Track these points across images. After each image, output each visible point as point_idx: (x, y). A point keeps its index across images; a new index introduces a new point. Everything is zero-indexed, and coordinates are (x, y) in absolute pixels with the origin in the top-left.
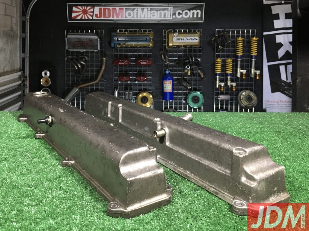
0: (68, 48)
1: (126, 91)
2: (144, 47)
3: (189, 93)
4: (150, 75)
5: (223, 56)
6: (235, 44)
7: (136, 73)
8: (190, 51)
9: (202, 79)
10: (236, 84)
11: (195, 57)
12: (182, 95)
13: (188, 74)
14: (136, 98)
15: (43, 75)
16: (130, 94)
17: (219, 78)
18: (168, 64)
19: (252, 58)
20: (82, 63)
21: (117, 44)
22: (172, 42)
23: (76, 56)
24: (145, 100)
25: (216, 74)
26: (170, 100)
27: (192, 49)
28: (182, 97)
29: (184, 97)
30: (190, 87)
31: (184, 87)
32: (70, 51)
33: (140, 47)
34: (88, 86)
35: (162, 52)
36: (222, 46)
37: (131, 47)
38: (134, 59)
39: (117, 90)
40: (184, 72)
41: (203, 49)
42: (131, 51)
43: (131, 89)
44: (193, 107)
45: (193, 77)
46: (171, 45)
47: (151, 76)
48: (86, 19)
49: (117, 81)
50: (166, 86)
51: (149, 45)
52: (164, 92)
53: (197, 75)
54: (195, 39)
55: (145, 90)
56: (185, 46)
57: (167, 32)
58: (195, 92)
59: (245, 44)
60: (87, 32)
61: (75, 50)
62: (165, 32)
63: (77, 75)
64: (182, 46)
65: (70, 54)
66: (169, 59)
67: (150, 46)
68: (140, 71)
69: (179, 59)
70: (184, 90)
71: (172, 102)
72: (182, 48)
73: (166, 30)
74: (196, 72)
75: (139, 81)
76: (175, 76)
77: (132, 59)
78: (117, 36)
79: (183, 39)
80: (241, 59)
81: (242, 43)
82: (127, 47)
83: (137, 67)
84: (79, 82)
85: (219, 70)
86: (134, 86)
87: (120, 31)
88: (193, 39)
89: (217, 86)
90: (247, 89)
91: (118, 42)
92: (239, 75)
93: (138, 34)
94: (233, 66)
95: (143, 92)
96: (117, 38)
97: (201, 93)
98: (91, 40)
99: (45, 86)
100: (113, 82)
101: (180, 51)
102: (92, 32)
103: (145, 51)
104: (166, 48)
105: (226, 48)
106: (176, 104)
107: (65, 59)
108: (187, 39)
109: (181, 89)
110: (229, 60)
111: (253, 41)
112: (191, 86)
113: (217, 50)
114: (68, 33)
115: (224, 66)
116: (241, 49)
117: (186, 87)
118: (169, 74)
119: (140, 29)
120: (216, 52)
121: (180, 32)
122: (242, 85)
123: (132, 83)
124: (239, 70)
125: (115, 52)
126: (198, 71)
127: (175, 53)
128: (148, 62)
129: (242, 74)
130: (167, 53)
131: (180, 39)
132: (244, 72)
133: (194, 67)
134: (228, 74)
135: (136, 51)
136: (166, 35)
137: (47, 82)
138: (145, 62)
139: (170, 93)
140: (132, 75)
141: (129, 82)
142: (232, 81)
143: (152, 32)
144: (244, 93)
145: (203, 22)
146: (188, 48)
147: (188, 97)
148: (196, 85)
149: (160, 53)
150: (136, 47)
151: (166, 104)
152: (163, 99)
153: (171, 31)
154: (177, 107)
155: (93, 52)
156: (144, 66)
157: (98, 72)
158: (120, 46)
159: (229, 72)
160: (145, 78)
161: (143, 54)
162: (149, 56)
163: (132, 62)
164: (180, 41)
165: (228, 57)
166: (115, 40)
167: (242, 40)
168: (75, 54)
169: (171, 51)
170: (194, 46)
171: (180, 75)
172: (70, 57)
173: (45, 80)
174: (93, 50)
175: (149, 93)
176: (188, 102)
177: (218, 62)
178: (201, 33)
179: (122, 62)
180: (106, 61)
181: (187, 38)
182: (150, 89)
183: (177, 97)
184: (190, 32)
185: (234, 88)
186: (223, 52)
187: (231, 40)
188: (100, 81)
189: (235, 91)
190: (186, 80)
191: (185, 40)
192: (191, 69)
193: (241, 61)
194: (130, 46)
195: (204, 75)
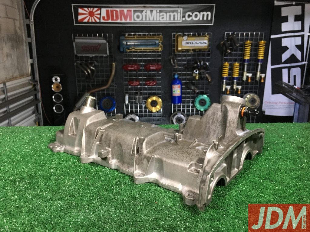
0: (77, 53)
1: (136, 96)
2: (153, 52)
3: (197, 96)
4: (158, 80)
5: (230, 60)
6: (243, 48)
7: (146, 77)
8: (199, 55)
9: (209, 82)
10: (242, 87)
11: (204, 60)
12: (190, 99)
13: (196, 78)
14: (145, 102)
15: (54, 81)
16: (140, 98)
17: (226, 81)
18: (177, 68)
19: (259, 62)
20: (92, 68)
21: (126, 48)
22: (182, 46)
23: (86, 61)
24: (154, 104)
25: (223, 78)
26: (178, 103)
27: (201, 53)
28: (190, 100)
29: (191, 100)
30: (198, 91)
31: (192, 91)
32: (78, 56)
33: (150, 52)
34: (99, 91)
35: (171, 57)
36: (230, 49)
37: (141, 52)
38: (143, 63)
39: (128, 95)
40: (192, 76)
41: (211, 53)
42: (140, 56)
43: (141, 94)
44: (200, 109)
45: (200, 81)
46: (180, 49)
47: (160, 81)
48: (94, 22)
49: (128, 86)
50: (175, 91)
51: (158, 49)
52: (173, 95)
53: (205, 79)
54: (204, 43)
55: (154, 94)
56: (194, 50)
57: (176, 35)
58: (202, 96)
59: (253, 48)
60: (95, 36)
61: (84, 55)
62: (174, 35)
63: (88, 80)
64: (191, 50)
65: (79, 59)
66: (178, 63)
67: (159, 51)
68: (150, 75)
69: (187, 63)
70: (192, 94)
71: (180, 105)
72: (191, 52)
73: (175, 33)
74: (204, 76)
75: (148, 86)
76: (183, 80)
77: (141, 63)
78: (126, 40)
79: (192, 43)
80: (248, 63)
81: (250, 47)
82: (136, 52)
83: (146, 72)
84: (90, 87)
85: (226, 73)
86: (144, 90)
87: (128, 35)
88: (202, 43)
89: (224, 90)
90: (251, 92)
91: (127, 47)
92: (244, 79)
93: (147, 38)
94: (240, 70)
95: (153, 96)
96: (126, 42)
97: (208, 96)
98: (100, 45)
99: (57, 92)
100: (123, 87)
101: (189, 56)
102: (100, 36)
103: (154, 56)
104: (175, 52)
105: (234, 51)
106: (184, 107)
107: (74, 64)
108: (196, 43)
109: (189, 93)
110: (237, 64)
111: (261, 44)
112: (199, 89)
113: (225, 54)
114: (76, 38)
115: (231, 69)
116: (249, 52)
117: (194, 91)
118: (178, 78)
119: (149, 33)
120: (224, 56)
121: (190, 36)
122: (247, 88)
123: (142, 88)
124: (246, 74)
125: (124, 56)
126: (205, 75)
127: (184, 57)
128: (158, 67)
129: (247, 77)
130: (176, 57)
131: (190, 43)
132: (250, 75)
133: (202, 71)
134: (234, 78)
135: (145, 56)
136: (176, 39)
137: (58, 87)
138: (154, 66)
139: (178, 97)
140: (141, 80)
141: (139, 87)
142: (238, 84)
143: (161, 36)
144: (248, 96)
145: (212, 24)
146: (197, 52)
147: (195, 100)
148: (203, 89)
149: (169, 57)
150: (146, 52)
151: (175, 107)
152: (172, 103)
153: (180, 35)
154: (185, 110)
155: (102, 57)
156: (153, 70)
157: (109, 77)
158: (129, 51)
159: (236, 75)
160: (155, 82)
161: (153, 58)
162: (159, 61)
163: (141, 67)
164: (190, 45)
165: (235, 60)
166: (124, 44)
167: (250, 44)
168: (84, 59)
169: (180, 56)
170: (203, 50)
171: (189, 79)
172: (79, 62)
173: (57, 86)
174: (102, 55)
175: (158, 97)
176: (195, 105)
177: (225, 65)
178: (210, 37)
179: (132, 67)
180: (116, 65)
181: (196, 41)
182: (159, 93)
183: (185, 101)
184: (199, 35)
185: (239, 91)
186: (231, 56)
187: (240, 44)
188: (111, 86)
189: (240, 94)
190: (193, 84)
191: (194, 44)
192: (199, 73)
193: (248, 65)
194: (139, 51)
195: (212, 79)
